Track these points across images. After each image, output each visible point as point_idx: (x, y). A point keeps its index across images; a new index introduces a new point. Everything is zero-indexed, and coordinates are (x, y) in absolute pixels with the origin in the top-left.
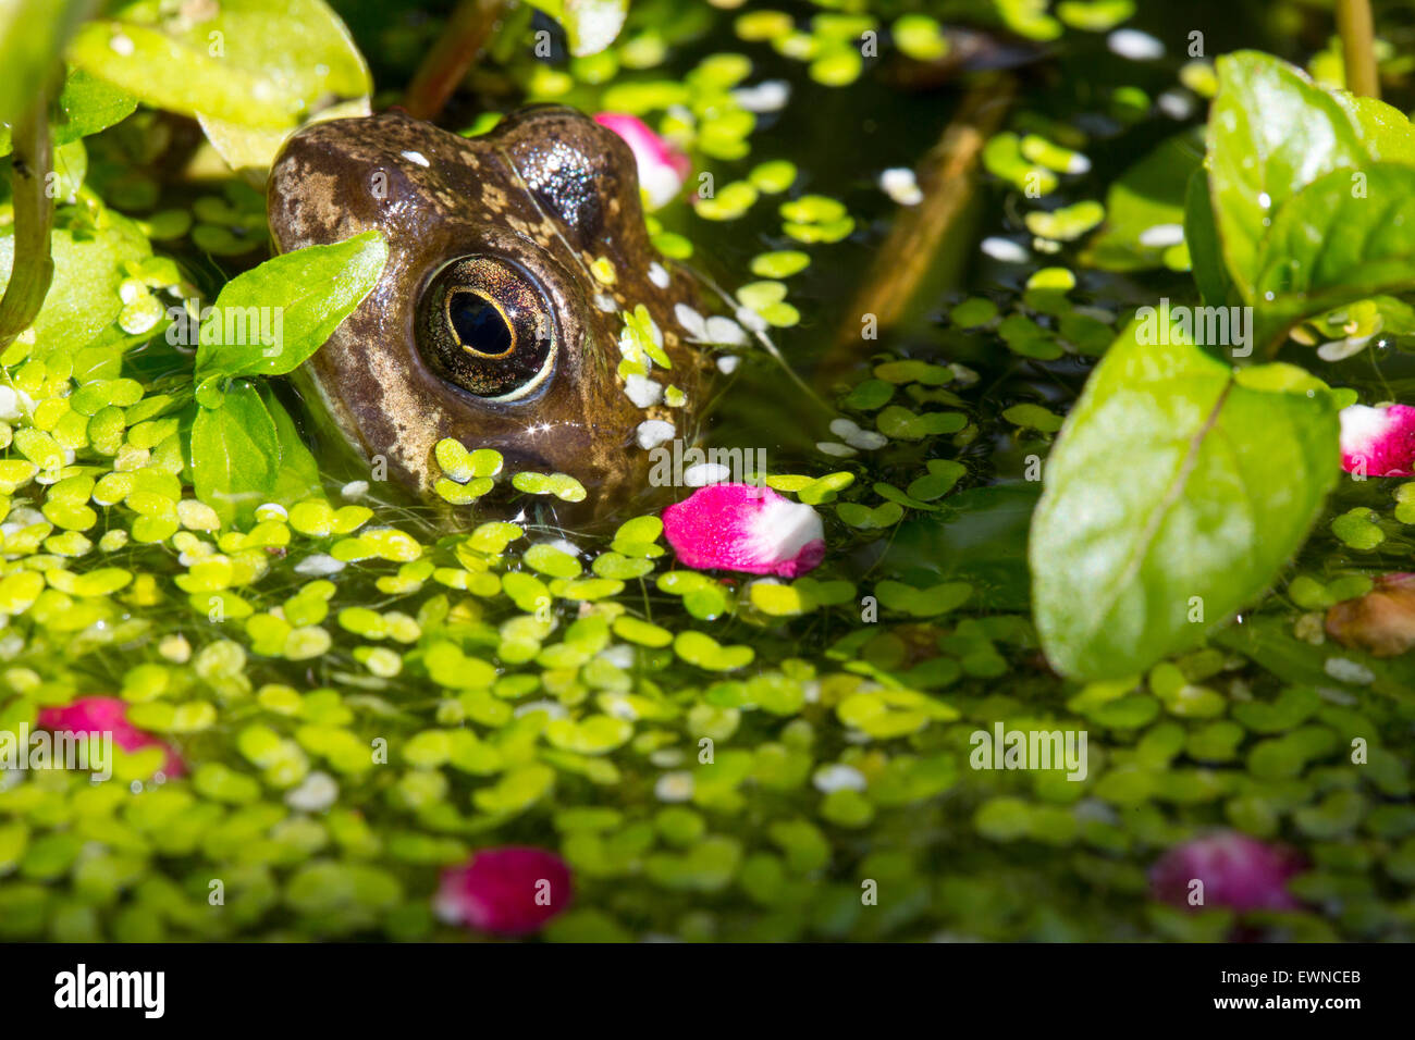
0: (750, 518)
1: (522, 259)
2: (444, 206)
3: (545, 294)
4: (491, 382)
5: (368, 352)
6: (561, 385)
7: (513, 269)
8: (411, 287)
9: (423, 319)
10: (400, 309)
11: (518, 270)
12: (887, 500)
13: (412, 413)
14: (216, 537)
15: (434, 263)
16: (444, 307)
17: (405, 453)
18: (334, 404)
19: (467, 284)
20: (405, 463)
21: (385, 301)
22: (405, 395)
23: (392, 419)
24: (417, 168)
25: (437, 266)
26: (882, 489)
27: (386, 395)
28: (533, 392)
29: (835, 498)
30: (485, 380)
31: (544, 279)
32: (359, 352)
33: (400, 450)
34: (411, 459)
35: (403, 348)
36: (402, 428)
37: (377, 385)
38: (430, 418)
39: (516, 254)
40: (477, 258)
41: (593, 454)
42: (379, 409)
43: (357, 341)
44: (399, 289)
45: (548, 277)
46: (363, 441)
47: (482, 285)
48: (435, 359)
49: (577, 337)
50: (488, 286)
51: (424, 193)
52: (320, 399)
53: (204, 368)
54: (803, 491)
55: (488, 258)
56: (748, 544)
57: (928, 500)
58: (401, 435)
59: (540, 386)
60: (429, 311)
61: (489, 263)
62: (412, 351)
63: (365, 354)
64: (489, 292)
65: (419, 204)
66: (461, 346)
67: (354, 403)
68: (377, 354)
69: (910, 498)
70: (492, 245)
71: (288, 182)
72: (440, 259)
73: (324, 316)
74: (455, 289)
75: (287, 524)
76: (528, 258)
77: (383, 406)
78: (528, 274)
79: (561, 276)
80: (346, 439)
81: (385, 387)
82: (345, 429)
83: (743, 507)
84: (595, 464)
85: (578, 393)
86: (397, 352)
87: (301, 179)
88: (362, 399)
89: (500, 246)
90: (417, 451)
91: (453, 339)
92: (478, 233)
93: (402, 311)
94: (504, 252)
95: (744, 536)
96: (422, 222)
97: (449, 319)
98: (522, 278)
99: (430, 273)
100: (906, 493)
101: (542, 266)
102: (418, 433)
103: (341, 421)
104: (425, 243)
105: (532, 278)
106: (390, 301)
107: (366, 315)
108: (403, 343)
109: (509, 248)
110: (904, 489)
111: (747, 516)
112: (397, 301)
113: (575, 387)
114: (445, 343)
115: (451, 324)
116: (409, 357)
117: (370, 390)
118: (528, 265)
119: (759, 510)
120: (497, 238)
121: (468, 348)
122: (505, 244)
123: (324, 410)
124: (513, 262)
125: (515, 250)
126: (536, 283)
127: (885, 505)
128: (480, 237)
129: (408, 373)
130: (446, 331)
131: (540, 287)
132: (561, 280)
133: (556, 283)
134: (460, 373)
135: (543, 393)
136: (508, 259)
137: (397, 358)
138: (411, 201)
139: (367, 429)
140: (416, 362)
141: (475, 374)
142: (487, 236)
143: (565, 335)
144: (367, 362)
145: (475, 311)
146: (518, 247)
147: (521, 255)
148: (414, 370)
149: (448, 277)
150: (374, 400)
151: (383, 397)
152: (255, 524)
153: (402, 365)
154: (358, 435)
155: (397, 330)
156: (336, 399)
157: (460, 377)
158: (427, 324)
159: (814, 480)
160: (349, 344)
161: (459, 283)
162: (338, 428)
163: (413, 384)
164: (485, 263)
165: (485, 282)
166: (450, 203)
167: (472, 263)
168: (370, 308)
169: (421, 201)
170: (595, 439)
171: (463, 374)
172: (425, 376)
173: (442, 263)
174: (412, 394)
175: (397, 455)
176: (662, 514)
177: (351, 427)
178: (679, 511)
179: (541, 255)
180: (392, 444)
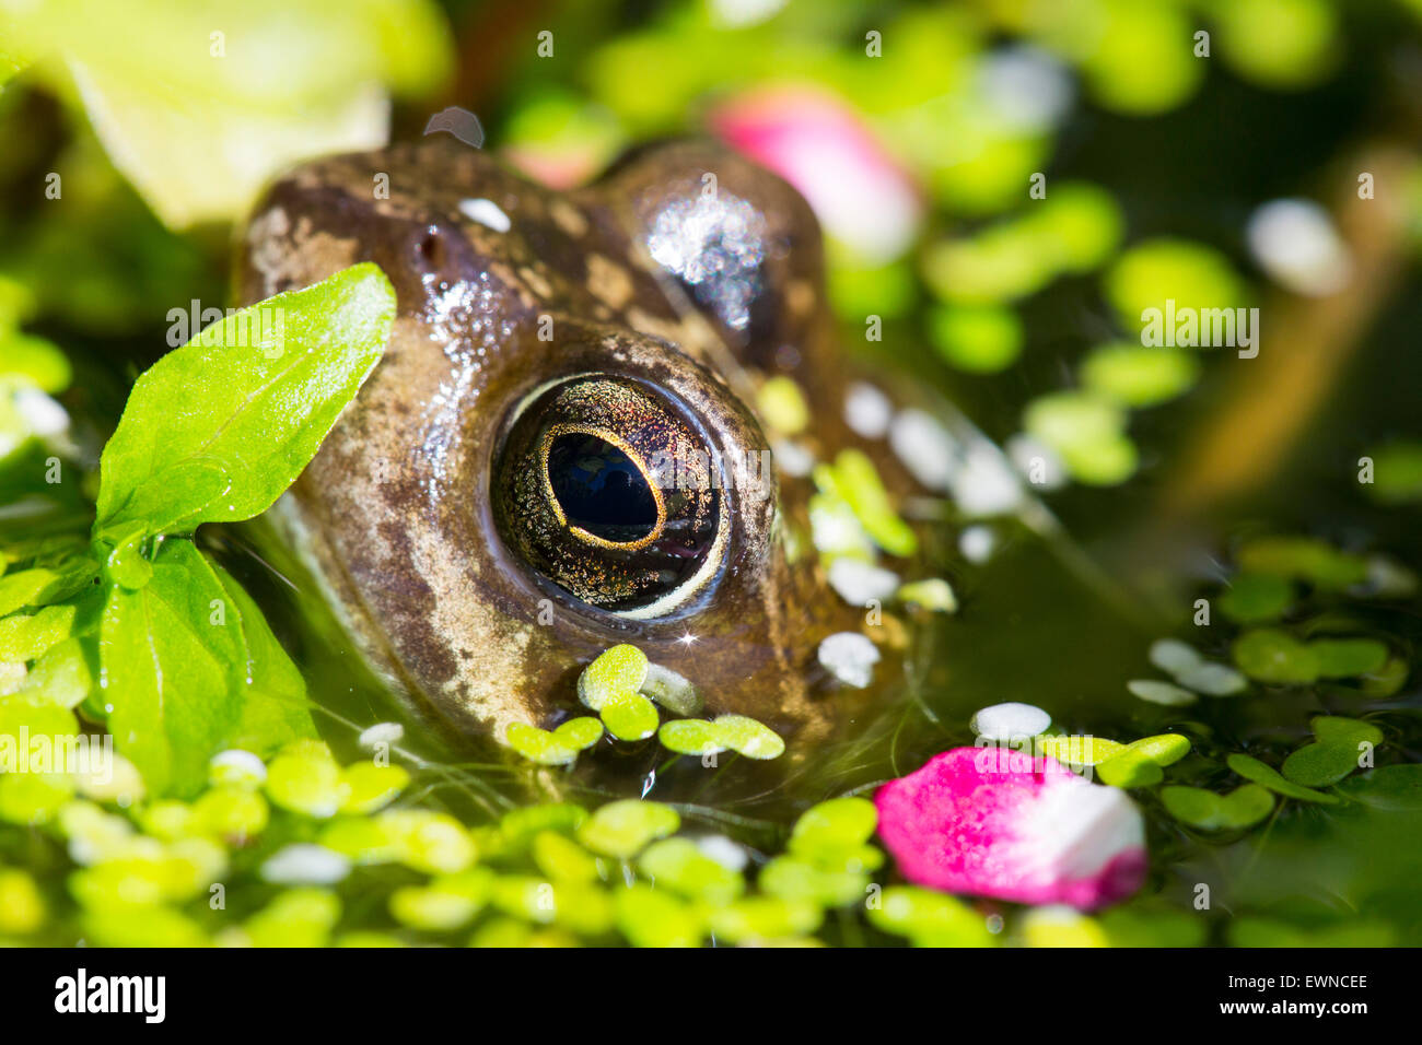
0: (1020, 807)
1: (672, 382)
2: (535, 295)
3: (709, 440)
4: (618, 587)
5: (410, 533)
6: (733, 591)
7: (655, 398)
8: (482, 428)
9: (505, 480)
10: (465, 463)
11: (666, 400)
12: (1250, 782)
13: (483, 632)
14: (136, 811)
15: (522, 386)
16: (539, 463)
17: (471, 693)
18: (350, 615)
19: (581, 420)
20: (472, 707)
21: (441, 449)
22: (472, 605)
23: (449, 642)
24: (488, 231)
25: (528, 392)
26: (1240, 764)
27: (439, 604)
28: (687, 603)
29: (1159, 778)
30: (608, 582)
31: (709, 415)
32: (397, 534)
33: (463, 688)
34: (482, 701)
35: (471, 528)
36: (466, 655)
37: (424, 590)
38: (513, 639)
39: (661, 373)
40: (594, 379)
41: (782, 694)
42: (428, 627)
43: (392, 516)
44: (464, 431)
45: (714, 412)
46: (399, 673)
47: (604, 421)
48: (525, 544)
49: (762, 512)
50: (617, 424)
51: (502, 272)
52: (325, 605)
53: (110, 521)
54: (1107, 763)
55: (613, 380)
56: (1015, 851)
57: (1318, 783)
58: (464, 666)
59: (699, 594)
60: (514, 468)
61: (616, 387)
62: (486, 531)
63: (405, 536)
64: (618, 432)
65: (494, 289)
66: (567, 528)
67: (384, 615)
68: (426, 537)
69: (1287, 779)
70: (620, 357)
71: (273, 250)
72: (532, 381)
73: (305, 412)
74: (557, 429)
75: (263, 792)
76: (681, 379)
77: (435, 622)
78: (681, 406)
79: (736, 410)
80: (370, 668)
81: (438, 590)
82: (370, 653)
83: (1009, 790)
84: (785, 709)
85: (760, 606)
86: (458, 531)
87: (295, 246)
88: (400, 609)
89: (635, 360)
90: (491, 689)
91: (552, 514)
92: (596, 338)
93: (470, 466)
94: (639, 370)
95: (1010, 837)
96: (499, 318)
97: (548, 482)
98: (672, 413)
99: (517, 402)
100: (1280, 772)
101: (704, 392)
102: (491, 663)
103: (362, 640)
104: (505, 352)
105: (689, 413)
106: (448, 450)
107: (408, 473)
108: (469, 519)
109: (650, 363)
110: (1277, 767)
111: (1015, 805)
112: (459, 450)
113: (754, 595)
114: (540, 519)
115: (550, 491)
116: (479, 543)
117: (414, 594)
118: (682, 391)
119: (1036, 795)
120: (629, 346)
121: (579, 532)
122: (643, 357)
123: (335, 623)
124: (655, 386)
125: (658, 366)
126: (695, 421)
127: (1243, 791)
128: (599, 346)
129: (477, 568)
130: (542, 499)
131: (701, 428)
132: (736, 416)
133: (728, 421)
134: (566, 570)
135: (703, 605)
136: (646, 381)
137: (459, 543)
138: (481, 284)
139: (407, 655)
140: (493, 548)
141: (592, 573)
142: (611, 344)
143: (743, 509)
144: (407, 550)
145: (591, 467)
146: (665, 361)
147: (669, 374)
148: (488, 564)
149: (547, 410)
150: (419, 612)
151: (434, 607)
152: (205, 789)
153: (467, 555)
154: (391, 661)
155: (459, 498)
156: (353, 607)
157: (567, 576)
158: (511, 488)
159: (1123, 747)
160: (378, 520)
161: (564, 418)
162: (358, 652)
163: (487, 587)
164: (607, 387)
165: (609, 416)
166: (543, 289)
167: (587, 388)
168: (415, 459)
169: (497, 285)
170: (786, 673)
171: (571, 572)
172: (506, 572)
173: (535, 387)
174: (483, 601)
175: (458, 696)
176: (876, 797)
177: (380, 651)
178: (903, 793)
179: (702, 374)
180: (449, 679)
